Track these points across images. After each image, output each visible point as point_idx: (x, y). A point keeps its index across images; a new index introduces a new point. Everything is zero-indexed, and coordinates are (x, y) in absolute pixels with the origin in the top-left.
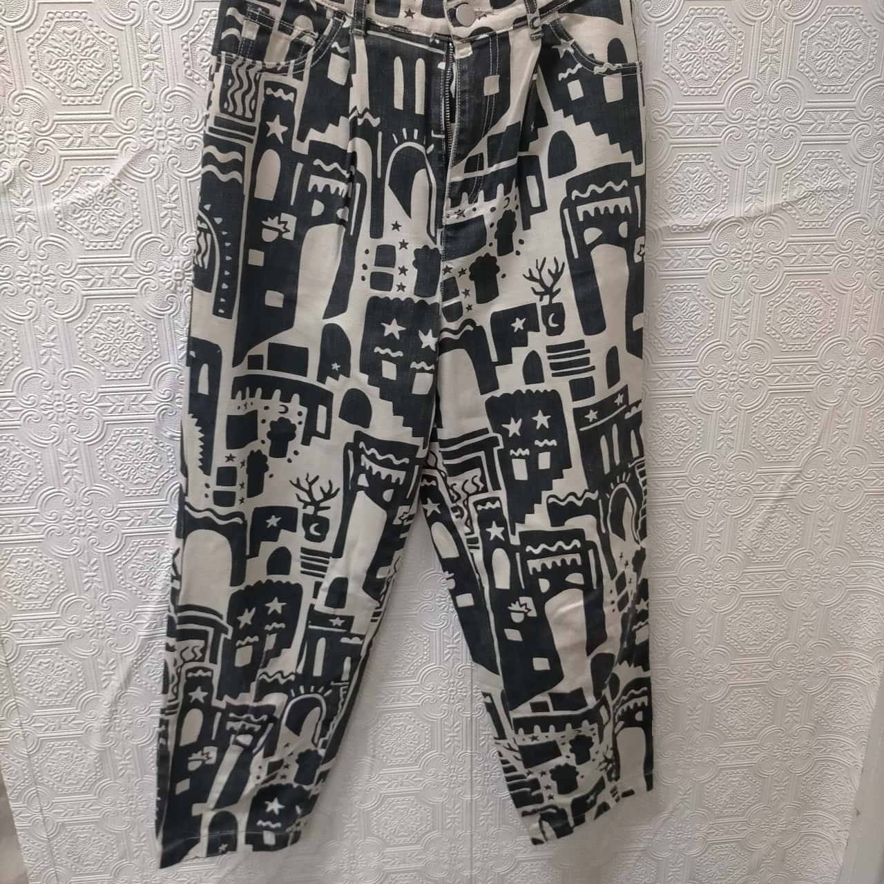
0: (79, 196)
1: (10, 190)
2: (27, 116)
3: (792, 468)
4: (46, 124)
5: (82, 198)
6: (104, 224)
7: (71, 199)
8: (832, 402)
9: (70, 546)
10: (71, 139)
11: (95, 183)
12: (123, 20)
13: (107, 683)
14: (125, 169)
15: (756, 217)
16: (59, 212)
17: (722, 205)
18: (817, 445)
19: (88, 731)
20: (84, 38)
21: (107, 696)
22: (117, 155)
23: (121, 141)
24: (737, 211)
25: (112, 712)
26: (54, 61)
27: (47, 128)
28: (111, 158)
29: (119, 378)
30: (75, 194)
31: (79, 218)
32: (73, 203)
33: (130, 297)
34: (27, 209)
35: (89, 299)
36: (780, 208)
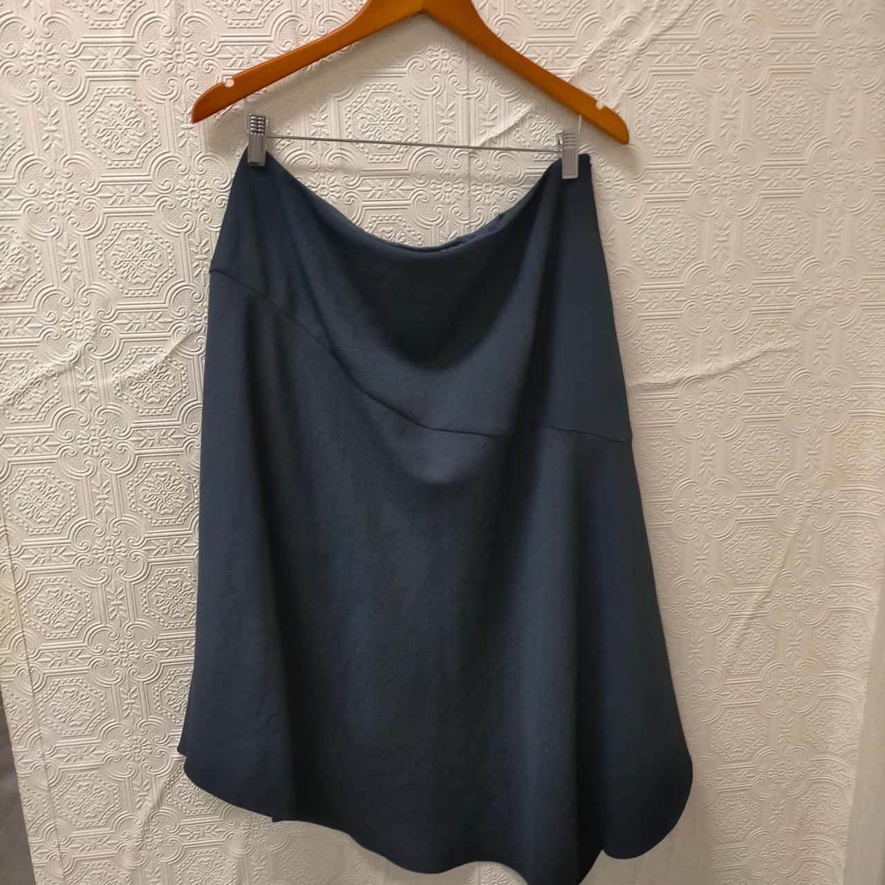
0: (135, 371)
1: (76, 367)
2: (93, 306)
3: (761, 588)
4: (109, 313)
5: (138, 373)
6: (156, 394)
7: (128, 373)
8: (792, 530)
9: (113, 676)
10: (130, 325)
11: (149, 360)
12: (178, 229)
13: (141, 803)
14: (176, 348)
15: (716, 375)
16: (118, 385)
17: (686, 366)
18: (782, 567)
19: (122, 850)
20: (145, 243)
21: (141, 816)
22: (169, 337)
23: (173, 326)
24: (699, 370)
25: (145, 832)
26: (118, 262)
27: (110, 315)
28: (164, 340)
29: (163, 524)
30: (132, 370)
31: (135, 389)
32: (129, 377)
33: (176, 455)
34: (90, 383)
35: (140, 457)
36: (735, 367)
